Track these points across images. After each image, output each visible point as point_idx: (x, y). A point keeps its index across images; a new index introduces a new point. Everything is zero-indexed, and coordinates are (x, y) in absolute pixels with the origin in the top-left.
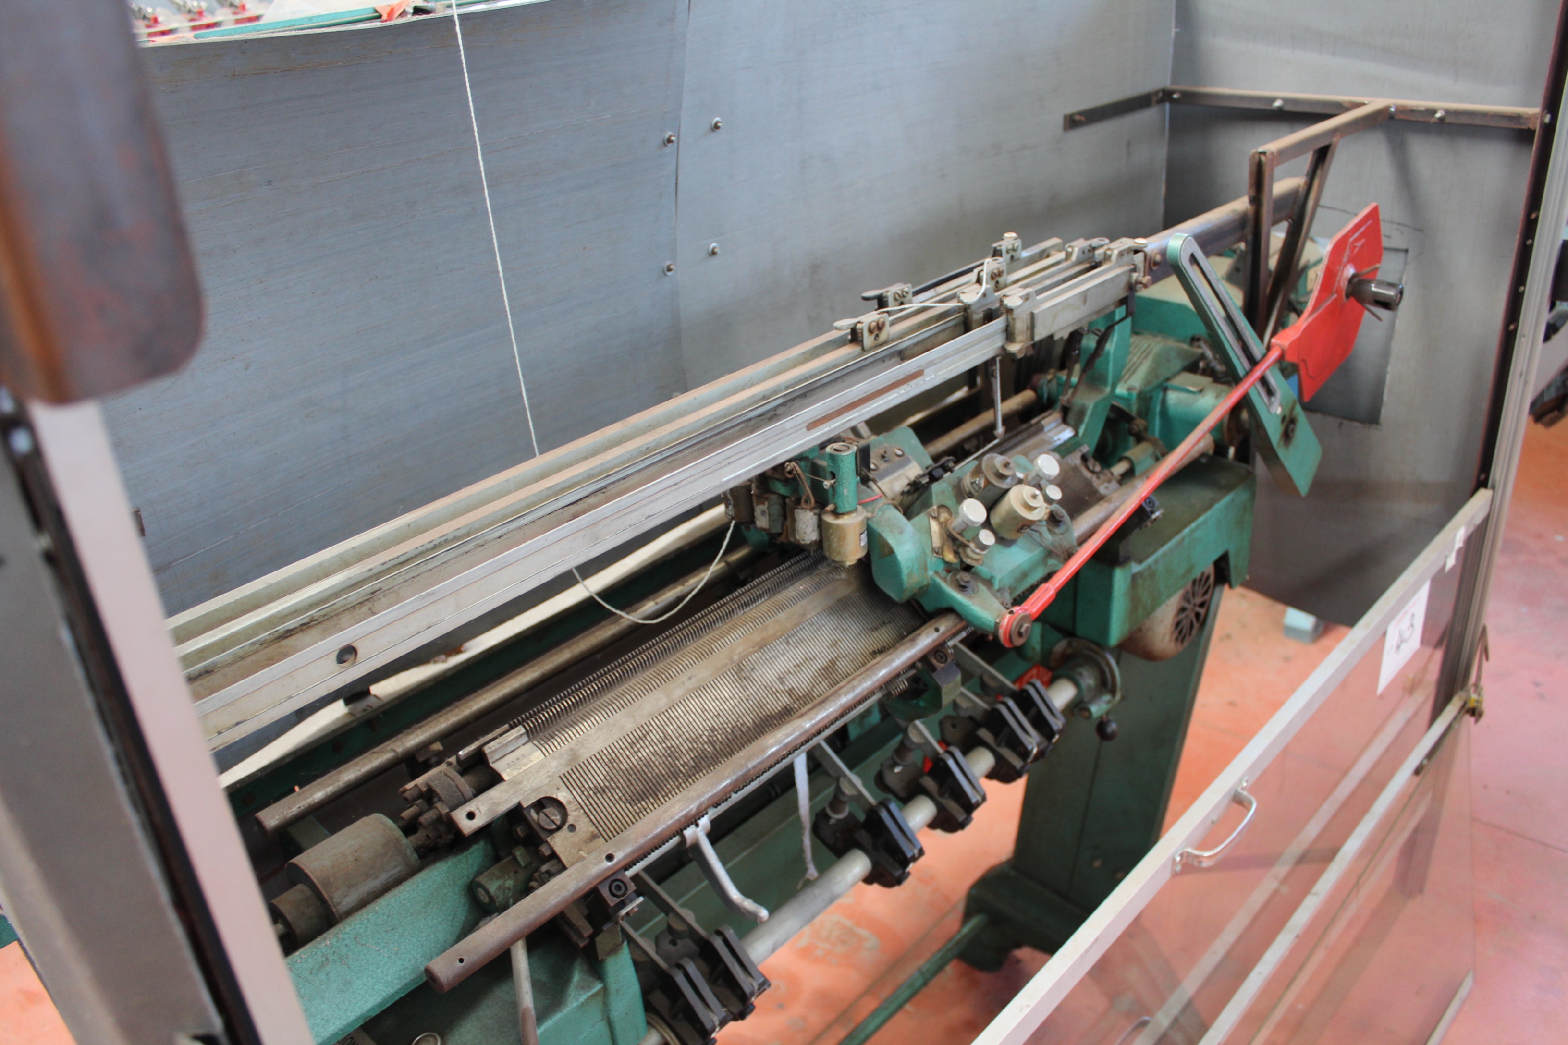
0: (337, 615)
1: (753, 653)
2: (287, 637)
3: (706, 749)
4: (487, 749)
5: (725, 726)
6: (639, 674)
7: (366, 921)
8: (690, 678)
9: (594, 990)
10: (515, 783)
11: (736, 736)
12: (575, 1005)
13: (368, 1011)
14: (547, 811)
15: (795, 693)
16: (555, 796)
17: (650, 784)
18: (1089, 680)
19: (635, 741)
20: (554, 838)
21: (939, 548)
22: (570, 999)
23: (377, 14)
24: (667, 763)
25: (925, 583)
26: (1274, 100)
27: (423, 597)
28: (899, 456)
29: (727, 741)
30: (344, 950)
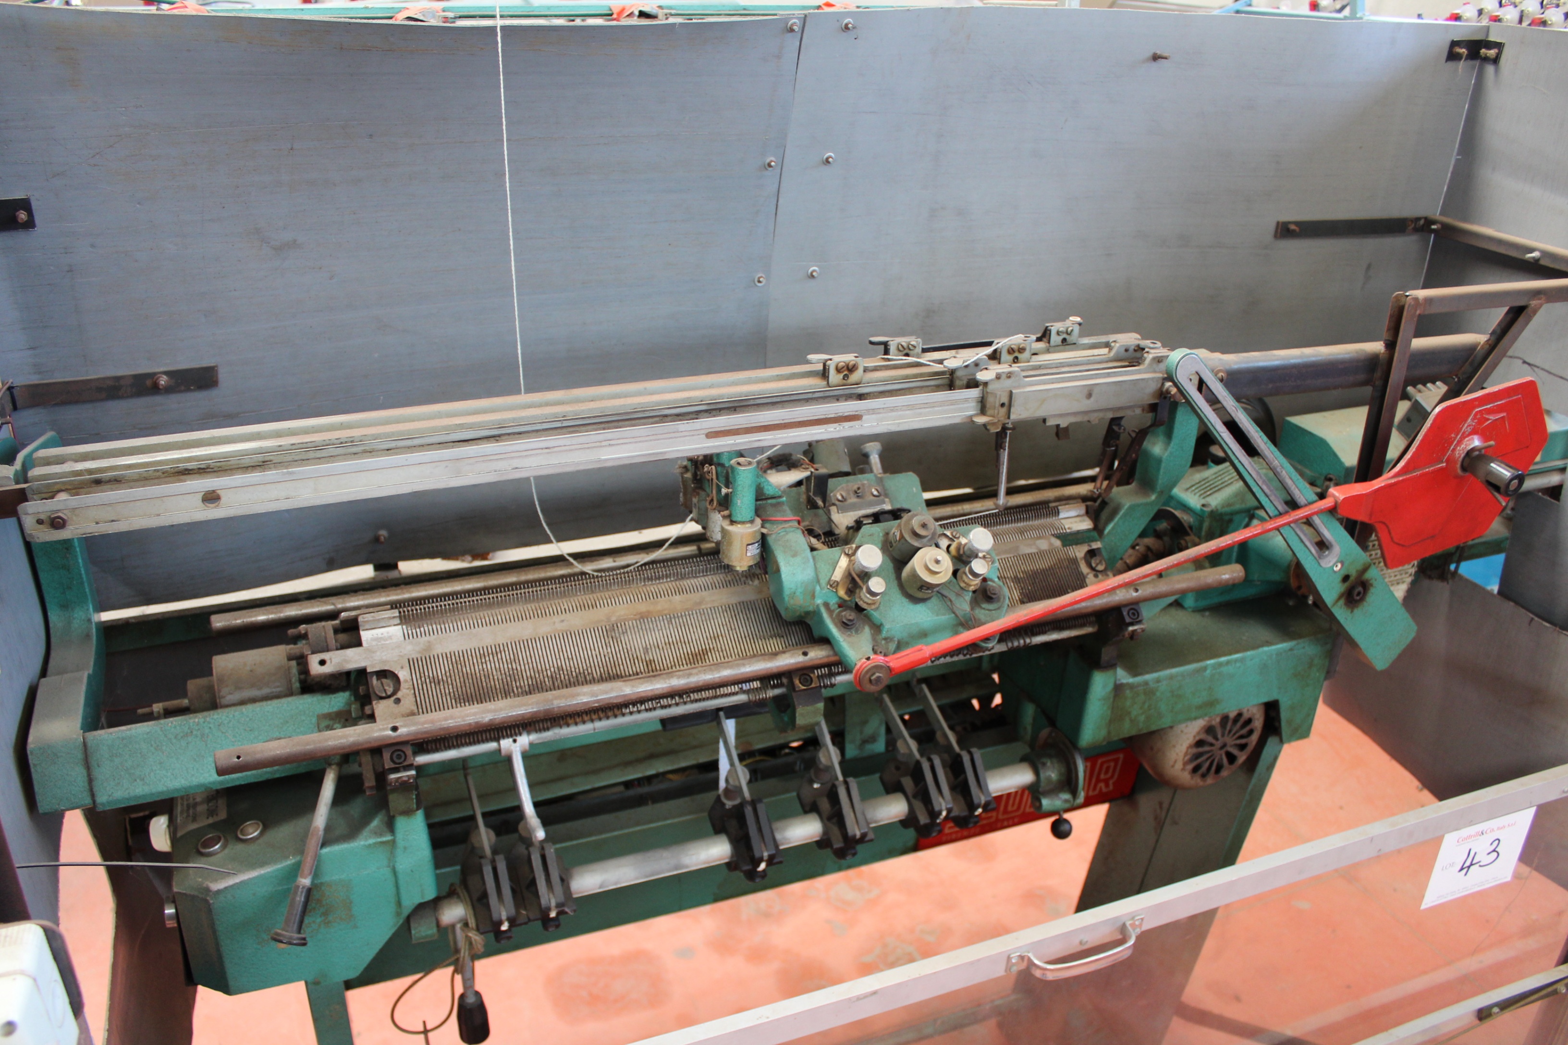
0: (231, 470)
1: (632, 620)
2: (185, 474)
3: (545, 682)
4: (360, 619)
5: (573, 669)
6: (521, 603)
7: (231, 716)
8: (562, 621)
9: (384, 839)
10: (370, 650)
11: (578, 680)
12: (362, 843)
13: (210, 783)
14: (384, 681)
15: (653, 665)
16: (396, 672)
17: (481, 692)
18: (1052, 773)
19: (486, 654)
20: (379, 703)
21: (835, 581)
22: (361, 837)
23: (610, 12)
24: (505, 680)
25: (811, 609)
26: (1532, 250)
27: (284, 474)
28: (874, 496)
29: (568, 682)
30: (207, 731)
